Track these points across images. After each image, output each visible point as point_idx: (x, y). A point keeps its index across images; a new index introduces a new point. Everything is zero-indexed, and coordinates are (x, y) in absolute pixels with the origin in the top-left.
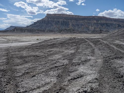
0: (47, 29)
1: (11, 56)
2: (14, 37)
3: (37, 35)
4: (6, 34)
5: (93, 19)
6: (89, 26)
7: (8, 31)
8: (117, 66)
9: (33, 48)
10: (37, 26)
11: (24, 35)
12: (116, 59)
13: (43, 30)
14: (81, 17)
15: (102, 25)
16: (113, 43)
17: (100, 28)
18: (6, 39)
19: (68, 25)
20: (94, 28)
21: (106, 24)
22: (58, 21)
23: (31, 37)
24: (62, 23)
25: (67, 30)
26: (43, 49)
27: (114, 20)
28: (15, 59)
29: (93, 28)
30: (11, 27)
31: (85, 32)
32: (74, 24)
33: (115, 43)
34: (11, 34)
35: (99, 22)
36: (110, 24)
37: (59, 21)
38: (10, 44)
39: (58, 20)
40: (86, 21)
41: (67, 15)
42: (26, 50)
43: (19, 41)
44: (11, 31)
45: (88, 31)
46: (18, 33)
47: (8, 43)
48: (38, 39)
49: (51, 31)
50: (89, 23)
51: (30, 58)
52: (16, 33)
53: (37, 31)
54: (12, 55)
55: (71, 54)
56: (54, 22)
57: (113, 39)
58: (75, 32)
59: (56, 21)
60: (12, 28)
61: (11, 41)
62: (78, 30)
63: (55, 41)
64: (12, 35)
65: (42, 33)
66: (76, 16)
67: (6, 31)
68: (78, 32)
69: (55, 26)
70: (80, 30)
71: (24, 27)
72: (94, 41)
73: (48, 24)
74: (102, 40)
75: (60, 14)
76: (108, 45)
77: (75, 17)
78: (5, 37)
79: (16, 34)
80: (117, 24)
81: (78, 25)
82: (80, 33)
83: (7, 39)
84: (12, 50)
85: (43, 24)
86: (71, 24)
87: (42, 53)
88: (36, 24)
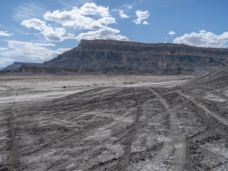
0: (82, 67)
1: (15, 126)
2: (20, 83)
3: (62, 79)
4: (6, 78)
5: (165, 48)
6: (158, 60)
7: (9, 71)
8: (212, 162)
9: (56, 108)
10: (63, 62)
11: (40, 78)
12: (208, 141)
13: (75, 69)
14: (143, 46)
15: (181, 59)
16: (203, 99)
17: (177, 65)
18: (5, 87)
19: (119, 60)
20: (167, 64)
21: (189, 57)
22: (101, 53)
23: (51, 82)
24: (108, 56)
25: (118, 69)
26: (75, 110)
27: (201, 51)
28: (24, 134)
29: (165, 64)
30: (15, 63)
31: (151, 73)
32: (130, 58)
33: (206, 100)
34: (16, 77)
35: (176, 54)
36: (195, 57)
37: (103, 53)
38: (14, 97)
39: (102, 51)
40: (152, 52)
41: (118, 41)
42: (44, 112)
43: (31, 92)
44: (14, 72)
45: (156, 71)
46: (28, 75)
47: (10, 96)
48: (65, 87)
49: (90, 71)
50: (157, 56)
51: (51, 133)
52: (25, 75)
53: (63, 71)
54: (18, 123)
55: (127, 128)
56: (94, 54)
57: (202, 89)
58: (133, 71)
59: (98, 52)
60: (17, 65)
61: (15, 92)
62: (138, 69)
63: (96, 95)
64: (17, 79)
65: (72, 75)
66: (133, 43)
67: (5, 72)
68: (138, 73)
69: (96, 62)
70: (141, 68)
71: (39, 63)
72: (167, 95)
73: (84, 58)
74: (183, 92)
75: (106, 41)
76: (193, 104)
77: (131, 44)
78: (4, 84)
79: (24, 77)
80: (208, 58)
81: (138, 60)
82: (142, 75)
83: (8, 87)
84: (17, 112)
85: (74, 58)
86: (125, 58)
87: (73, 121)
88: (62, 59)
